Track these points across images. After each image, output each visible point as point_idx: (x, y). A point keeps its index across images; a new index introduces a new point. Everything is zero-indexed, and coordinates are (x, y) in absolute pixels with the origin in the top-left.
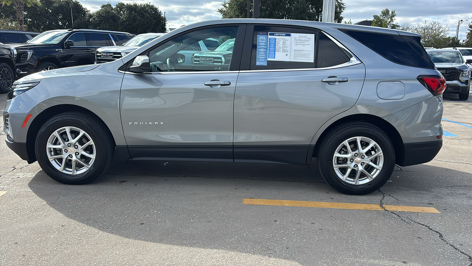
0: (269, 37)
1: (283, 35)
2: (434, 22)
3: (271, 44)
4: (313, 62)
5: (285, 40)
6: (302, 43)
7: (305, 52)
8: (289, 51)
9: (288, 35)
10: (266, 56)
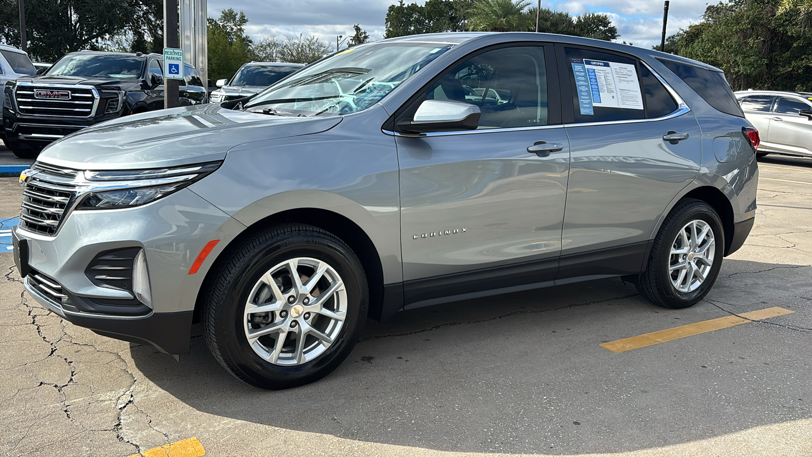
0: (587, 66)
1: (600, 64)
2: (312, 37)
3: (591, 78)
4: (643, 109)
5: (605, 73)
6: (625, 79)
7: (631, 93)
8: (614, 90)
9: (607, 65)
10: (590, 99)
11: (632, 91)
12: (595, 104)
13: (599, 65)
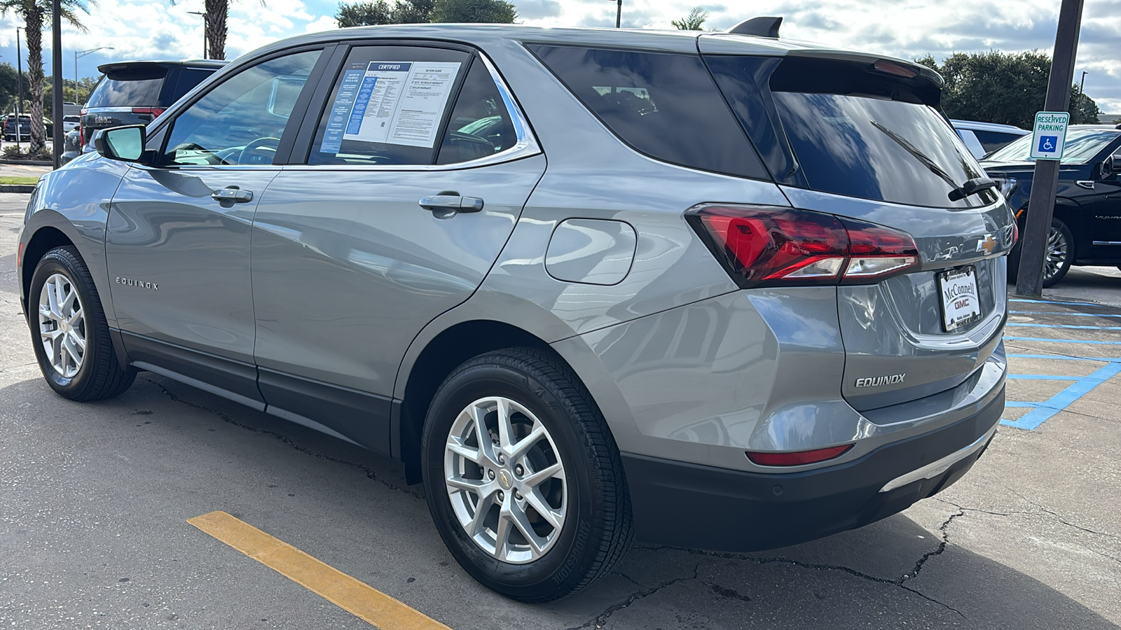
0: (367, 73)
1: (394, 67)
3: (363, 93)
4: (432, 147)
5: (394, 83)
6: (424, 91)
7: (422, 116)
8: (391, 113)
9: (405, 68)
10: (343, 128)
11: (427, 113)
12: (347, 137)
13: (392, 70)
